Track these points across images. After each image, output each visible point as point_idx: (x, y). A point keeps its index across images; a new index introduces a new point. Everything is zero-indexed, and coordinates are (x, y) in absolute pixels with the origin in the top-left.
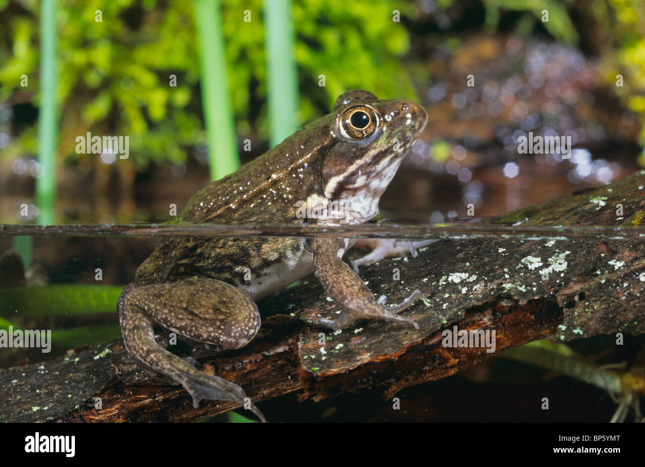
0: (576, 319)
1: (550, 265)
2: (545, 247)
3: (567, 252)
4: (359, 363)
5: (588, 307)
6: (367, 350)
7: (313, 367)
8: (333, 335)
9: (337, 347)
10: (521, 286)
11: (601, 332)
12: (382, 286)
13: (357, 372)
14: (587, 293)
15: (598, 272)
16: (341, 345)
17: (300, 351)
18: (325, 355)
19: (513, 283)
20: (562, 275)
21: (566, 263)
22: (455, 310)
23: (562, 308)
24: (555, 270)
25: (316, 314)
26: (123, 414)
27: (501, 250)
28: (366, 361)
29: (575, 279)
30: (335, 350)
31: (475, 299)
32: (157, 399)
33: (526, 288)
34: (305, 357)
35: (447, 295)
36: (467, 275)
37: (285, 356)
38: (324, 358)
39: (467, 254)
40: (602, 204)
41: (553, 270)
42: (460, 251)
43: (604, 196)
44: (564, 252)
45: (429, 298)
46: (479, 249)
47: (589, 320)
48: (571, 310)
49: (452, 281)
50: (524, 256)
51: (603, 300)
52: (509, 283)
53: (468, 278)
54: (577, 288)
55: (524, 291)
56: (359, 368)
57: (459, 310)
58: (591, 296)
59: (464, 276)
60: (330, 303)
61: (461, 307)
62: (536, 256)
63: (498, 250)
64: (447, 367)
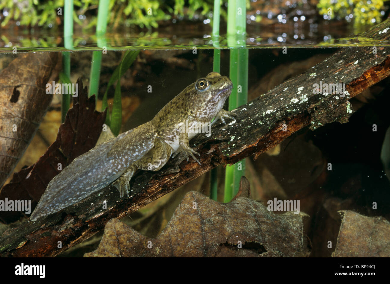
0: (317, 117)
1: (301, 100)
2: (297, 94)
3: (307, 94)
4: (243, 149)
5: (319, 112)
6: (245, 144)
7: (227, 154)
8: (230, 142)
9: (233, 146)
10: (293, 110)
11: (328, 123)
12: (242, 121)
13: (243, 153)
14: (318, 107)
15: (320, 99)
16: (234, 144)
17: (220, 150)
18: (230, 149)
19: (290, 109)
20: (307, 102)
21: (307, 98)
22: (273, 123)
23: (310, 114)
24: (304, 101)
25: (221, 136)
26: (161, 186)
27: (281, 99)
28: (245, 148)
29: (312, 103)
30: (233, 147)
31: (278, 118)
32: (172, 179)
33: (295, 110)
34: (223, 152)
35: (267, 119)
36: (272, 110)
37: (214, 153)
38: (229, 150)
39: (269, 103)
40: (315, 75)
41: (303, 101)
42: (266, 102)
43: (315, 72)
44: (305, 94)
45: (261, 121)
46: (273, 100)
47: (321, 117)
48: (314, 114)
49: (267, 113)
50: (291, 99)
51: (325, 109)
52: (288, 109)
53: (273, 111)
54: (314, 105)
55: (295, 111)
56: (243, 151)
57: (274, 123)
58: (320, 108)
59: (271, 111)
60: (225, 131)
61: (274, 122)
62: (295, 98)
63: (280, 99)
64: (273, 144)
